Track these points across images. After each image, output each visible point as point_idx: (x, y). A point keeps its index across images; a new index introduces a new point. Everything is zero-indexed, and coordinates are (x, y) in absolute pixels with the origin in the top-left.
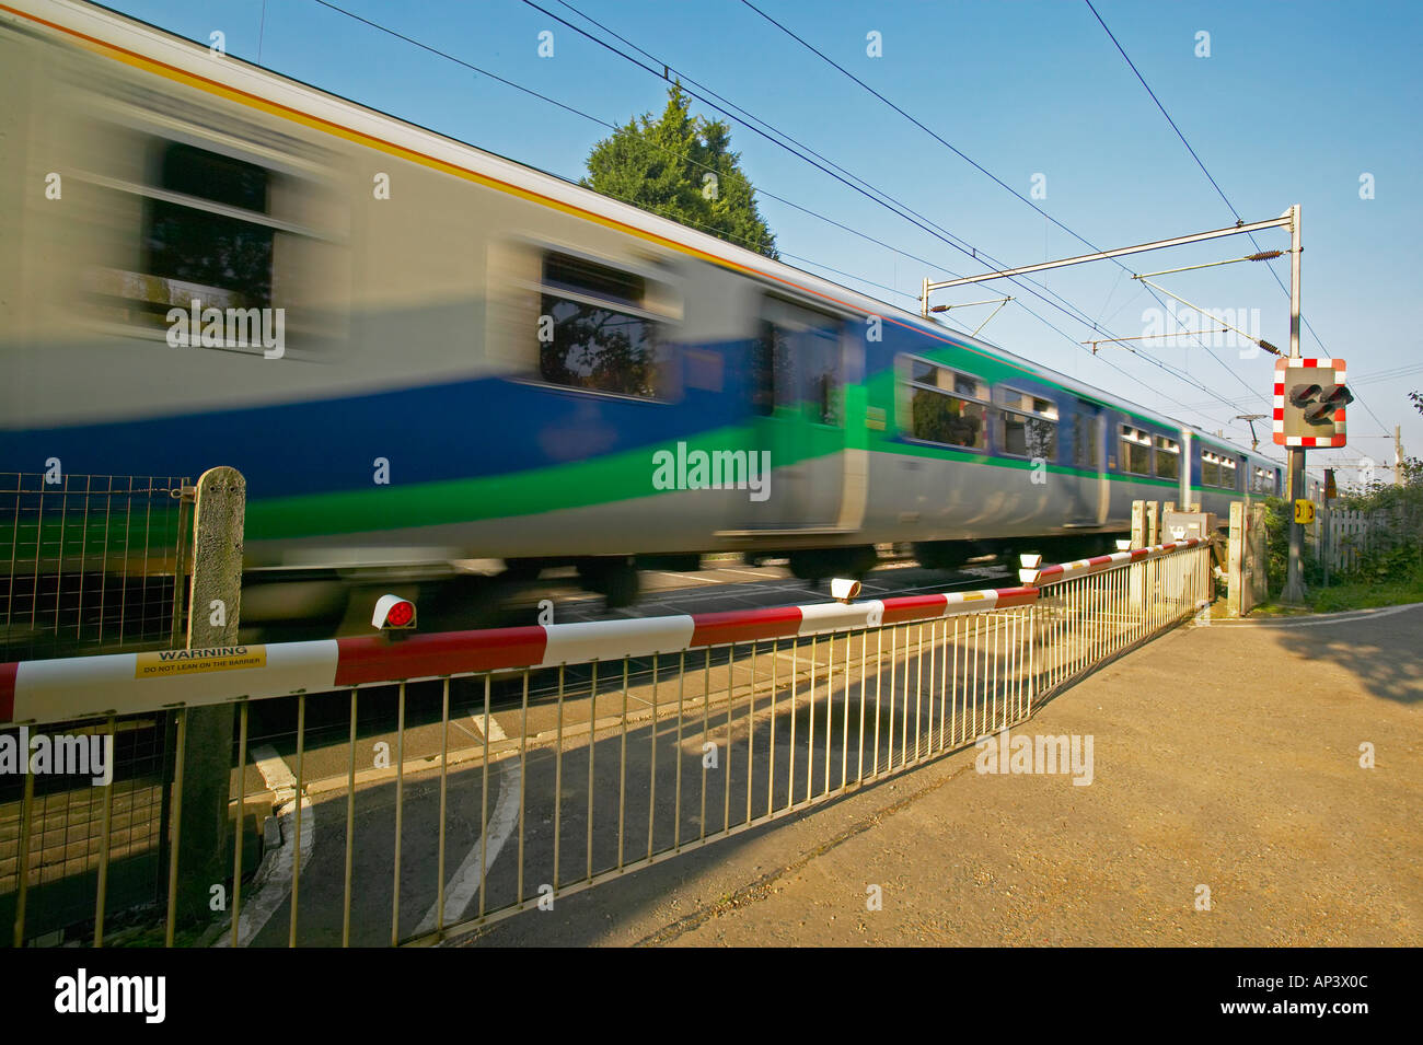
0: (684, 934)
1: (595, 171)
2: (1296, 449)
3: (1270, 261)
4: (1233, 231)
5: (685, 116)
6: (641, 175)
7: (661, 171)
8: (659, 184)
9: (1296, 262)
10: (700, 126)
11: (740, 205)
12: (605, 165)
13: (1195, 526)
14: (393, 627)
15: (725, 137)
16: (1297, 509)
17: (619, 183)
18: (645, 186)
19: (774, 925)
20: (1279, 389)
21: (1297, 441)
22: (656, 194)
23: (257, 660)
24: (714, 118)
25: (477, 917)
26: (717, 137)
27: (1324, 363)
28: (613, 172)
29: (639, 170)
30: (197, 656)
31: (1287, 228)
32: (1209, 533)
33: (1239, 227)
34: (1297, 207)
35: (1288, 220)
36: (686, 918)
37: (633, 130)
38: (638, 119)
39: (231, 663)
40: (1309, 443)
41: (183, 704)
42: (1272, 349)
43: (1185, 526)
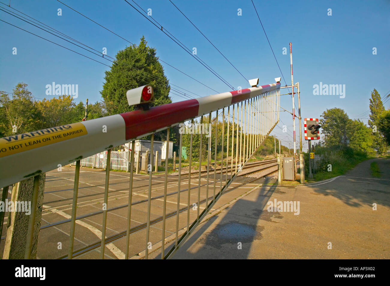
1: (118, 59)
2: (309, 140)
4: (285, 87)
5: (145, 46)
6: (133, 61)
7: (140, 61)
8: (138, 64)
9: (299, 96)
10: (149, 49)
11: (160, 72)
12: (122, 57)
13: (291, 160)
15: (155, 52)
16: (311, 155)
17: (126, 63)
18: (134, 65)
20: (305, 126)
21: (310, 138)
22: (138, 67)
24: (152, 47)
26: (153, 52)
27: (314, 120)
28: (125, 60)
31: (296, 87)
33: (286, 86)
34: (298, 83)
35: (296, 86)
37: (131, 48)
38: (132, 46)
43: (289, 160)
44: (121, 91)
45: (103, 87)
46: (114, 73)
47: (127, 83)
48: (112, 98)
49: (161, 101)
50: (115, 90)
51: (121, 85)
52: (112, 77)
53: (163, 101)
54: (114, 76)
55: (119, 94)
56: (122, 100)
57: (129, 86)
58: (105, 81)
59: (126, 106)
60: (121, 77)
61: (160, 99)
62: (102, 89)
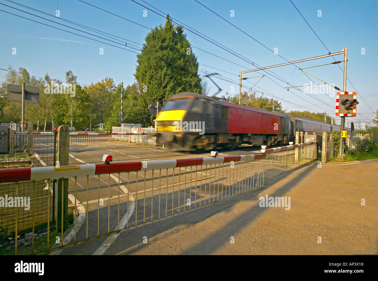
0: (175, 234)
1: (147, 41)
2: (342, 117)
3: (338, 64)
4: (328, 55)
5: (171, 25)
6: (160, 42)
7: (165, 41)
8: (164, 44)
9: (345, 64)
10: (175, 28)
12: (150, 40)
13: (313, 138)
14: (107, 161)
15: (182, 30)
16: (342, 133)
17: (154, 45)
18: (161, 45)
19: (196, 232)
20: (338, 101)
21: (342, 115)
22: (164, 47)
23: (79, 168)
24: (179, 25)
25: (127, 228)
26: (180, 30)
27: (350, 93)
28: (152, 42)
29: (159, 41)
30: (66, 167)
31: (343, 54)
32: (317, 140)
33: (330, 54)
34: (346, 48)
35: (343, 52)
36: (175, 230)
37: (157, 29)
38: (158, 26)
39: (73, 169)
40: (346, 115)
41: (63, 178)
42: (338, 89)
43: (310, 138)
44: (151, 73)
45: (136, 70)
46: (144, 55)
47: (156, 64)
48: (144, 80)
49: (189, 80)
50: (146, 72)
51: (151, 67)
52: (143, 60)
53: (191, 79)
54: (144, 58)
55: (149, 75)
56: (153, 81)
57: (158, 68)
58: (138, 64)
59: (156, 87)
60: (150, 59)
61: (188, 78)
62: (135, 72)
